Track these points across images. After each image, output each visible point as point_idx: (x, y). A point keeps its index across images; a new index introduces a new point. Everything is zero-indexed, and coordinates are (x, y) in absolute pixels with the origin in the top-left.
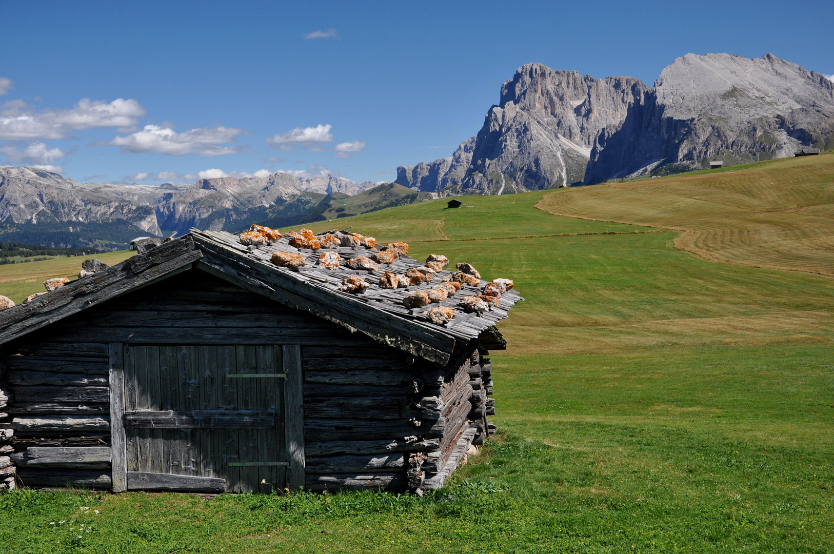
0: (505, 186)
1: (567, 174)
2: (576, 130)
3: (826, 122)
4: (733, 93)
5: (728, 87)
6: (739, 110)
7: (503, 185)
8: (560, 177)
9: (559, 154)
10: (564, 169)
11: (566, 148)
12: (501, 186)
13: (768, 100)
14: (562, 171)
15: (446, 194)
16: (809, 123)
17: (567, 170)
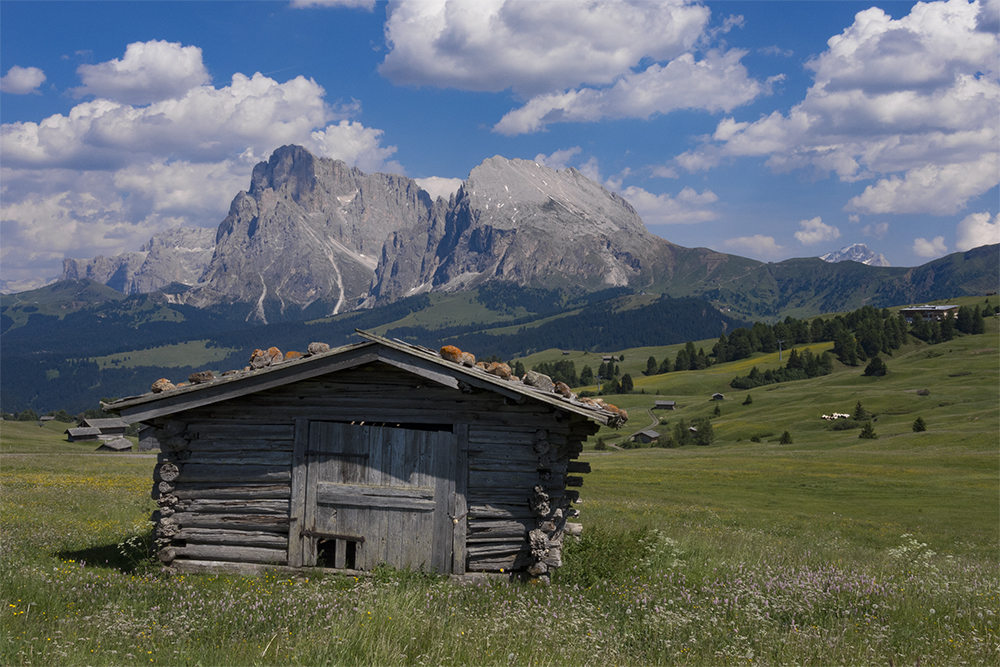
0: (267, 292)
1: (344, 283)
2: (348, 232)
3: (650, 248)
4: (550, 206)
5: (544, 199)
6: (562, 225)
7: (265, 291)
8: (336, 286)
9: (331, 258)
10: (340, 277)
11: (338, 252)
12: (262, 292)
13: (587, 217)
14: (337, 278)
15: (186, 297)
16: (634, 247)
17: (343, 278)
